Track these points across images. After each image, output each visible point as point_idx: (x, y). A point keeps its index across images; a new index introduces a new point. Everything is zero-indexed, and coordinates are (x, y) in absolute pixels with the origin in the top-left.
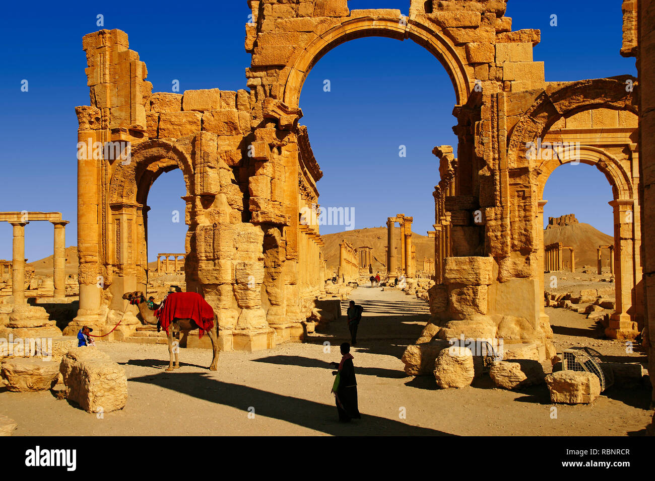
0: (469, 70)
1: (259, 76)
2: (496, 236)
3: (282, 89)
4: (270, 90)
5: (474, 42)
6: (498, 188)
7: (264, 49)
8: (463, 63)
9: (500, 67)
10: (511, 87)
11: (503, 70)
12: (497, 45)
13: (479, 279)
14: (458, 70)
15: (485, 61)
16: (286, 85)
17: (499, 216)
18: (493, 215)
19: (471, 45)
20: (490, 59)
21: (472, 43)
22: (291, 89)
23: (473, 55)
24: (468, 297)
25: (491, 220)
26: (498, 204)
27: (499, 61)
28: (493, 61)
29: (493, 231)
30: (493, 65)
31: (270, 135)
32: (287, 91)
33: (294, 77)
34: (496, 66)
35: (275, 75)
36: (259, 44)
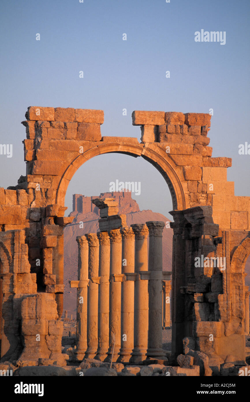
0: (185, 185)
1: (37, 181)
2: (224, 310)
3: (55, 192)
4: (46, 193)
5: (188, 165)
6: (225, 284)
7: (43, 163)
8: (180, 180)
9: (205, 184)
10: (212, 199)
11: (207, 186)
12: (203, 168)
13: (216, 334)
14: (177, 184)
15: (195, 179)
16: (58, 190)
17: (226, 299)
18: (222, 298)
19: (186, 167)
20: (199, 177)
21: (187, 166)
22: (61, 192)
23: (188, 175)
24: (209, 344)
25: (221, 301)
26: (225, 292)
27: (205, 180)
28: (201, 179)
29: (222, 307)
30: (200, 182)
31: (55, 230)
32: (59, 194)
33: (63, 184)
34: (203, 183)
35: (49, 181)
36: (38, 158)
